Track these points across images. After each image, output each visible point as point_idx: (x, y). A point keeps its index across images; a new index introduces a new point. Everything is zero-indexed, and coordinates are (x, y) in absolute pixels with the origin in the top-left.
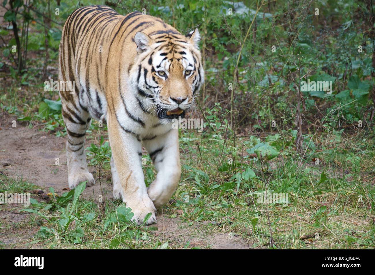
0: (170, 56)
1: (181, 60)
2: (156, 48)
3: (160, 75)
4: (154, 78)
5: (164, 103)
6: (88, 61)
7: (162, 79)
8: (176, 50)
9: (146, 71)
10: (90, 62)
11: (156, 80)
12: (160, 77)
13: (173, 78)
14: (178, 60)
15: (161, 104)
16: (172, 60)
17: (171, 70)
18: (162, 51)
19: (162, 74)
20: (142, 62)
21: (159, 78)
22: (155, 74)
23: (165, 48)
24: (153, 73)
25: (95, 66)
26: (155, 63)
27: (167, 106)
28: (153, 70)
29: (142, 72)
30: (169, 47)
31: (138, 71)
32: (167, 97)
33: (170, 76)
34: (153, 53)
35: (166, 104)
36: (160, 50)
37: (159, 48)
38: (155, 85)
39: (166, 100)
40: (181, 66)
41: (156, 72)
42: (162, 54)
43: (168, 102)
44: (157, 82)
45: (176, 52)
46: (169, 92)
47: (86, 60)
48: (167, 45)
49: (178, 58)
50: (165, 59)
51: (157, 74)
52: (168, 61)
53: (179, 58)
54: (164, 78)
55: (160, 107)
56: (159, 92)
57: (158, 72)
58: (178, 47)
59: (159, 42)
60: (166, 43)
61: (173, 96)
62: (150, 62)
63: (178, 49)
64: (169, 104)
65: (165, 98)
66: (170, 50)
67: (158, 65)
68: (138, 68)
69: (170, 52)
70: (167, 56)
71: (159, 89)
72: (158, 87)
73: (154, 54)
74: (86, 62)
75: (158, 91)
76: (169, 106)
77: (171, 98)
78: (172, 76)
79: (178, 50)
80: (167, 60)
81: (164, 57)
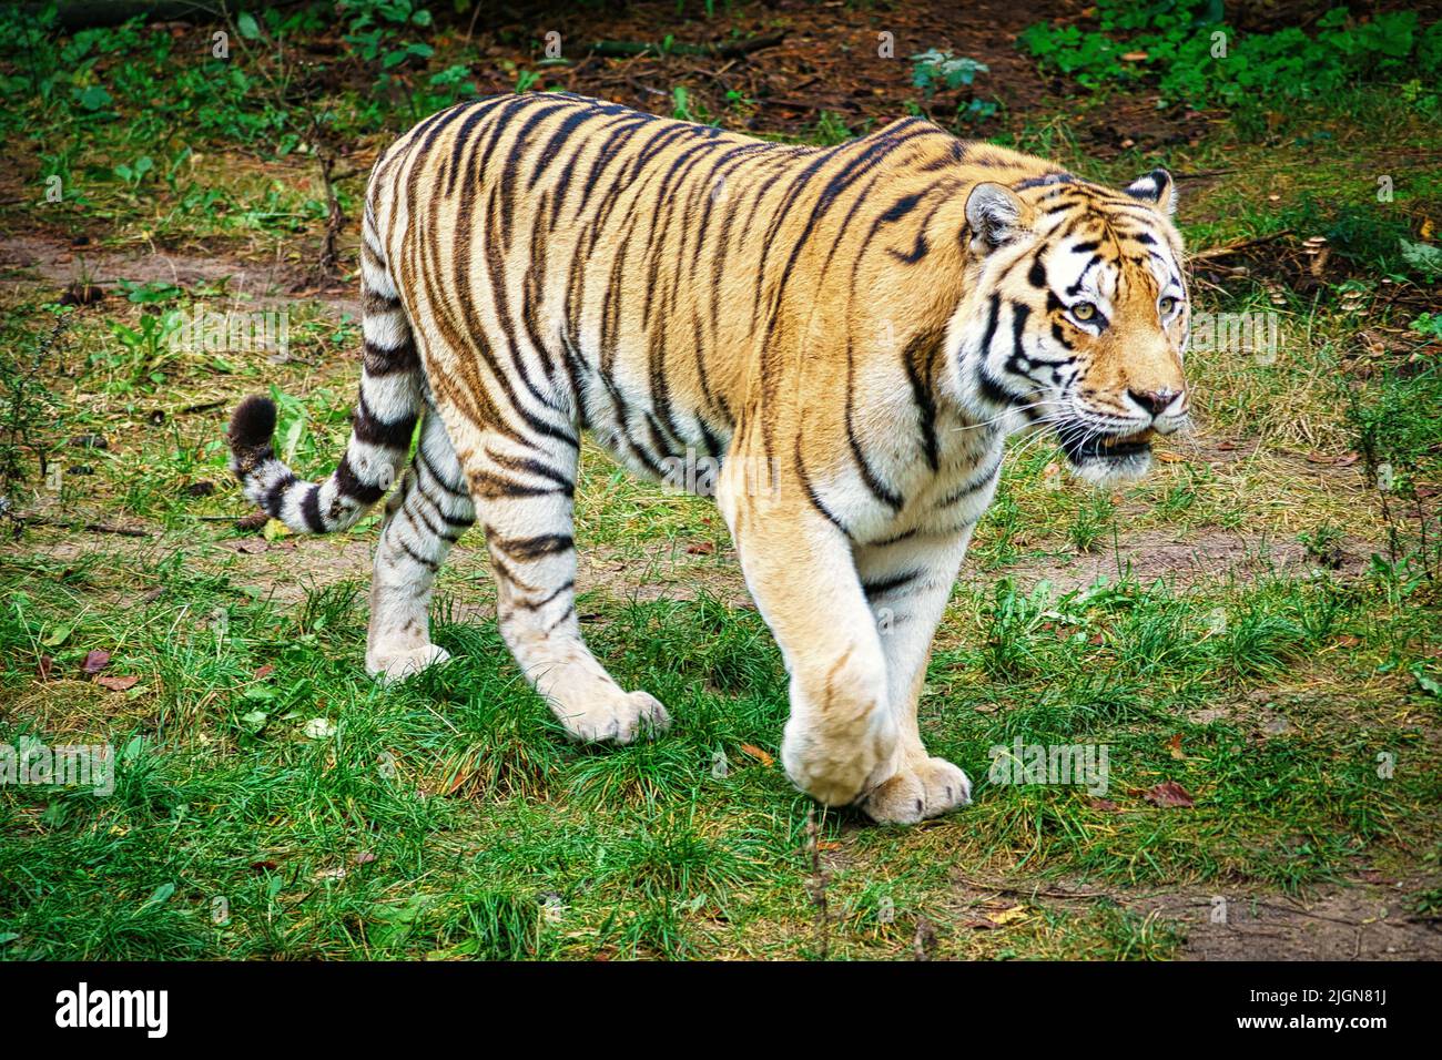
0: (1107, 250)
1: (1146, 263)
2: (1052, 231)
3: (1077, 319)
4: (1057, 332)
5: (1101, 414)
6: (656, 306)
7: (1087, 334)
8: (1122, 230)
9: (1022, 312)
10: (668, 308)
11: (1068, 336)
12: (1080, 325)
13: (1131, 325)
14: (1139, 261)
15: (1090, 418)
16: (1118, 262)
17: (1123, 296)
18: (1078, 238)
19: (1088, 314)
20: (1002, 284)
21: (1075, 331)
22: (1062, 317)
23: (1083, 226)
24: (1055, 314)
25: (690, 326)
26: (1059, 281)
27: (1115, 422)
28: (1053, 303)
29: (1006, 315)
30: (1095, 221)
31: (986, 317)
32: (1116, 391)
33: (1117, 317)
34: (1044, 249)
35: (1111, 416)
36: (1068, 234)
37: (1063, 229)
38: (1064, 355)
39: (1109, 403)
40: (1151, 280)
41: (1065, 308)
42: (1079, 249)
43: (1121, 408)
44: (1068, 346)
45: (1123, 236)
46: (1122, 373)
47: (649, 300)
48: (1086, 217)
49: (1134, 256)
50: (1096, 260)
51: (1067, 314)
52: (1109, 267)
53: (1139, 256)
54: (1093, 329)
55: (1085, 429)
56: (1080, 375)
57: (1073, 309)
58: (1124, 220)
59: (1055, 210)
60: (1081, 210)
61: (1138, 386)
62: (1038, 277)
63: (1127, 225)
64: (1122, 414)
65: (1108, 396)
66: (1101, 230)
67: (1072, 283)
68: (987, 305)
69: (1106, 237)
70: (1100, 251)
71: (1076, 366)
72: (1072, 360)
73: (1049, 250)
74: (647, 310)
75: (1074, 374)
76: (1123, 422)
77: (1131, 394)
78: (1126, 319)
79: (1128, 231)
80: (1103, 264)
81: (1090, 255)
